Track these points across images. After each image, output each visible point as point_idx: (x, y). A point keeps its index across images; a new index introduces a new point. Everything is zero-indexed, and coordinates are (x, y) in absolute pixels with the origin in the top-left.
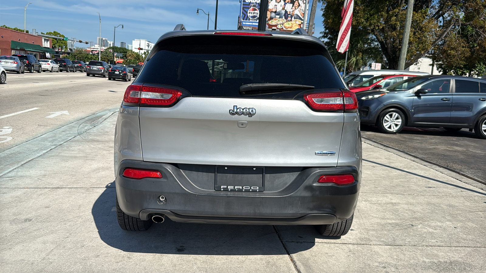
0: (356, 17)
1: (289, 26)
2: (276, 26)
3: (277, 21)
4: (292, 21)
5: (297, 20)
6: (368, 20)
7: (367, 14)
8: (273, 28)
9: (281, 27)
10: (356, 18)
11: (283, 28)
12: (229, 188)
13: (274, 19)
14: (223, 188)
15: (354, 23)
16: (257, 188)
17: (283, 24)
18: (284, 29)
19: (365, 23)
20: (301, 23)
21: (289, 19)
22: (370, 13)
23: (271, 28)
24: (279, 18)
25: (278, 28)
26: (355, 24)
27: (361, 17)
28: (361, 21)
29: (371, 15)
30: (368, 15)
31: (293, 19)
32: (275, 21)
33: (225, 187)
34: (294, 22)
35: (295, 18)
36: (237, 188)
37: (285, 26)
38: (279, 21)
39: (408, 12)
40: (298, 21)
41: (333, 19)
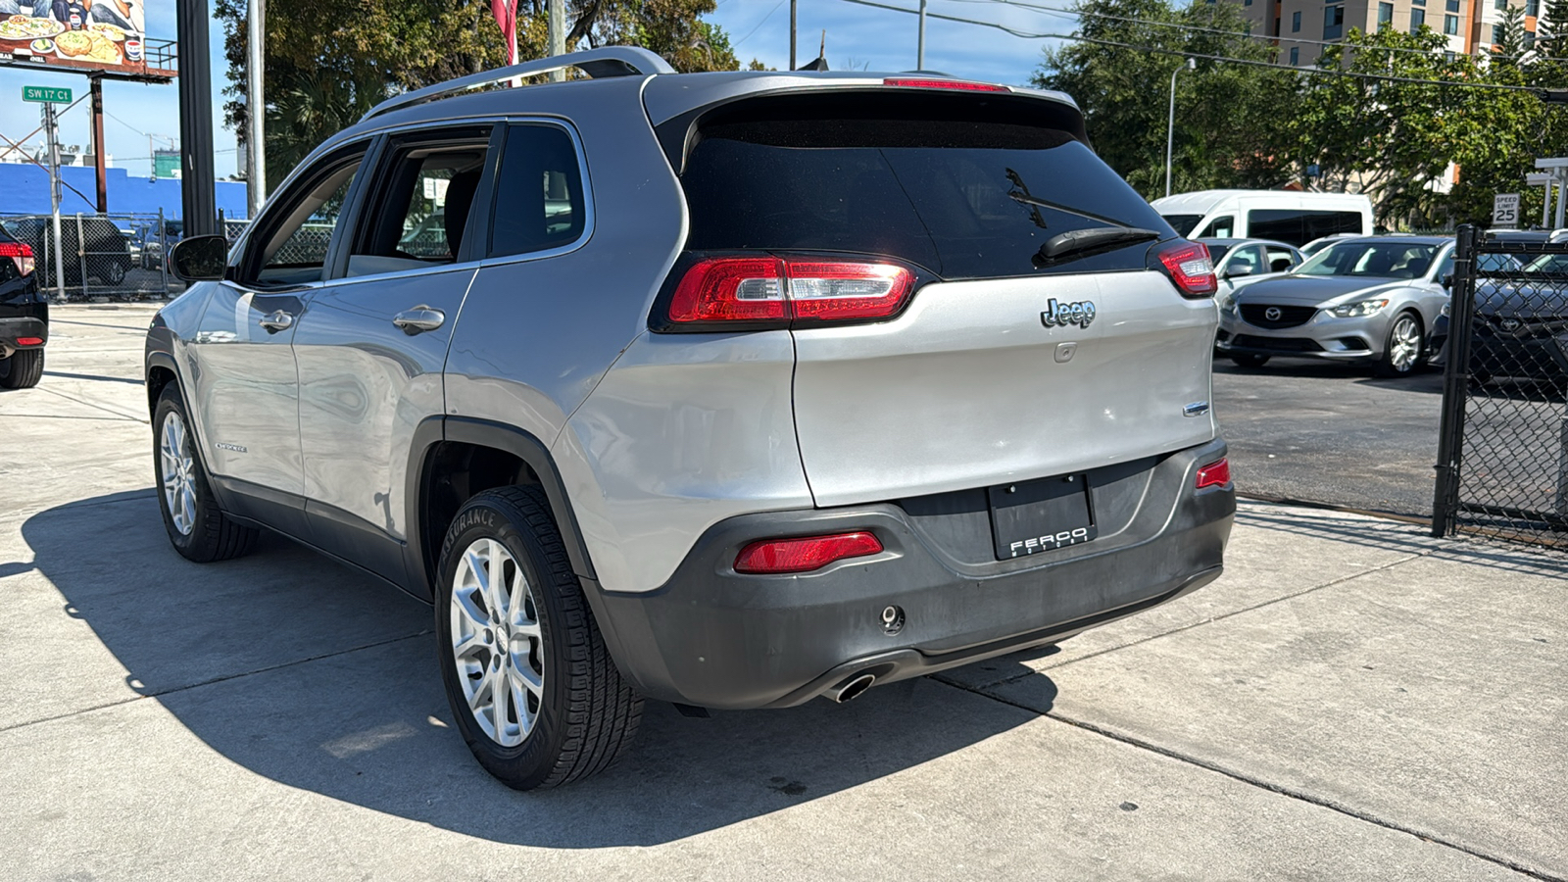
0: (367, 26)
1: (78, 46)
2: (25, 43)
3: (29, 26)
4: (86, 28)
5: (107, 25)
6: (403, 38)
7: (397, 17)
8: (18, 51)
9: (48, 48)
10: (364, 28)
11: (54, 53)
12: (1027, 546)
13: (11, 18)
14: (1016, 549)
15: (363, 45)
16: (1082, 532)
17: (52, 38)
18: (60, 55)
19: (394, 46)
20: (122, 38)
21: (76, 20)
22: (406, 16)
23: (10, 52)
24: (34, 15)
25: (36, 54)
26: (365, 49)
27: (383, 28)
28: (385, 40)
29: (411, 23)
30: (400, 20)
31: (89, 21)
32: (18, 27)
33: (1019, 544)
34: (98, 34)
35: (96, 20)
36: (1045, 543)
37: (62, 45)
38: (36, 26)
39: (554, 20)
40: (111, 29)
41: (288, 29)
